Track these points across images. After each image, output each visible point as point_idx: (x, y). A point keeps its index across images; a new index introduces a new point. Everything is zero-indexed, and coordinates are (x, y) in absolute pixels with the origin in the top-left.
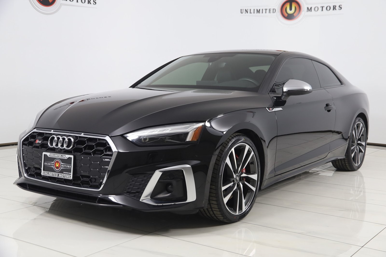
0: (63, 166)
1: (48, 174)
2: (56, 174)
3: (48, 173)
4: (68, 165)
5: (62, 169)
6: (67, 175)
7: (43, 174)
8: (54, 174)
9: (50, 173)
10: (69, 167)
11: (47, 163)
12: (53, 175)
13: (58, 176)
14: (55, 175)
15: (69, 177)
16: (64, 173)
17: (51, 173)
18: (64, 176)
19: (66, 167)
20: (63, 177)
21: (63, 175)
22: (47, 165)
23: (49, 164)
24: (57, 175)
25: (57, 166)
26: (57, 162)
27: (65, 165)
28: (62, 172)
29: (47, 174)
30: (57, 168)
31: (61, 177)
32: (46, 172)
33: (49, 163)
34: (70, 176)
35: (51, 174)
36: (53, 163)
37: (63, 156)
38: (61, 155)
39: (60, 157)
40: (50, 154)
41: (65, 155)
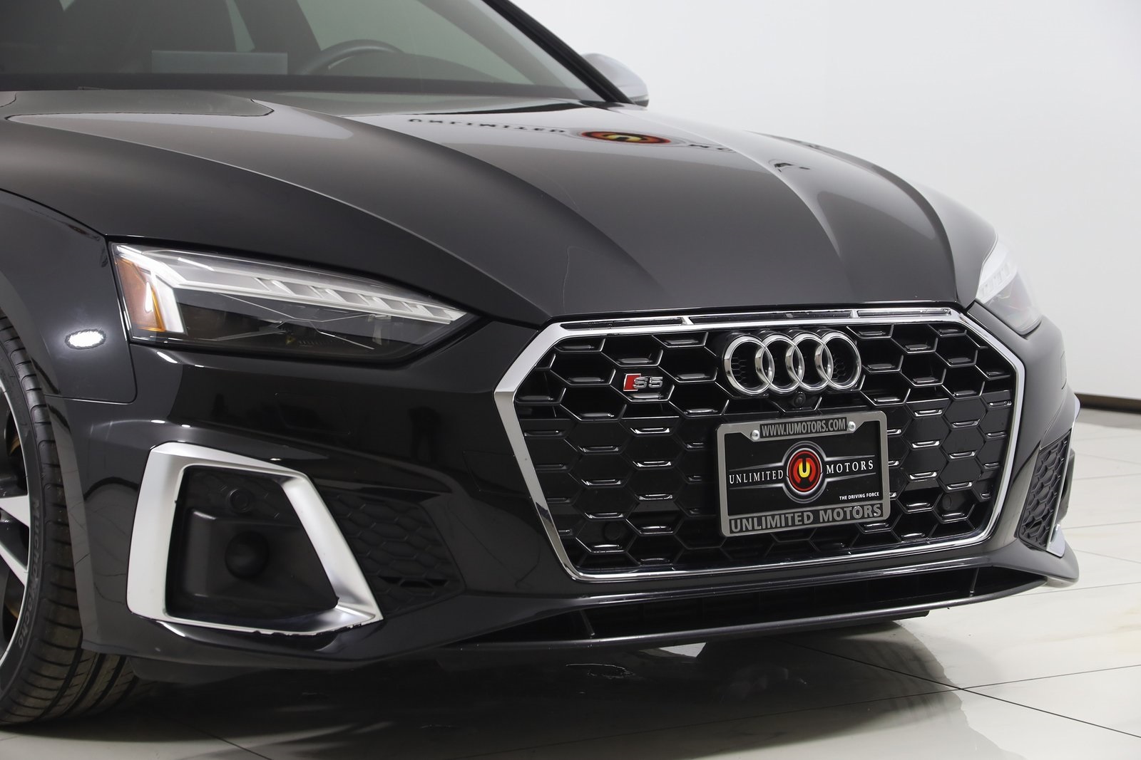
0: (834, 467)
1: (760, 523)
2: (802, 516)
3: (759, 519)
4: (859, 461)
5: (828, 483)
6: (862, 507)
7: (732, 532)
8: (789, 516)
9: (769, 518)
10: (867, 465)
11: (742, 472)
12: (787, 525)
13: (816, 520)
14: (797, 519)
15: (873, 512)
16: (844, 498)
17: (777, 517)
18: (845, 512)
19: (851, 472)
20: (845, 519)
21: (842, 508)
22: (748, 484)
23: (757, 477)
24: (809, 517)
25: (804, 475)
26: (804, 457)
27: (843, 462)
28: (831, 495)
29: (756, 527)
30: (805, 484)
31: (834, 520)
32: (744, 521)
33: (756, 471)
34: (881, 508)
35: (772, 522)
36: (777, 468)
37: (832, 424)
38: (821, 420)
39: (816, 432)
40: (764, 425)
41: (842, 418)
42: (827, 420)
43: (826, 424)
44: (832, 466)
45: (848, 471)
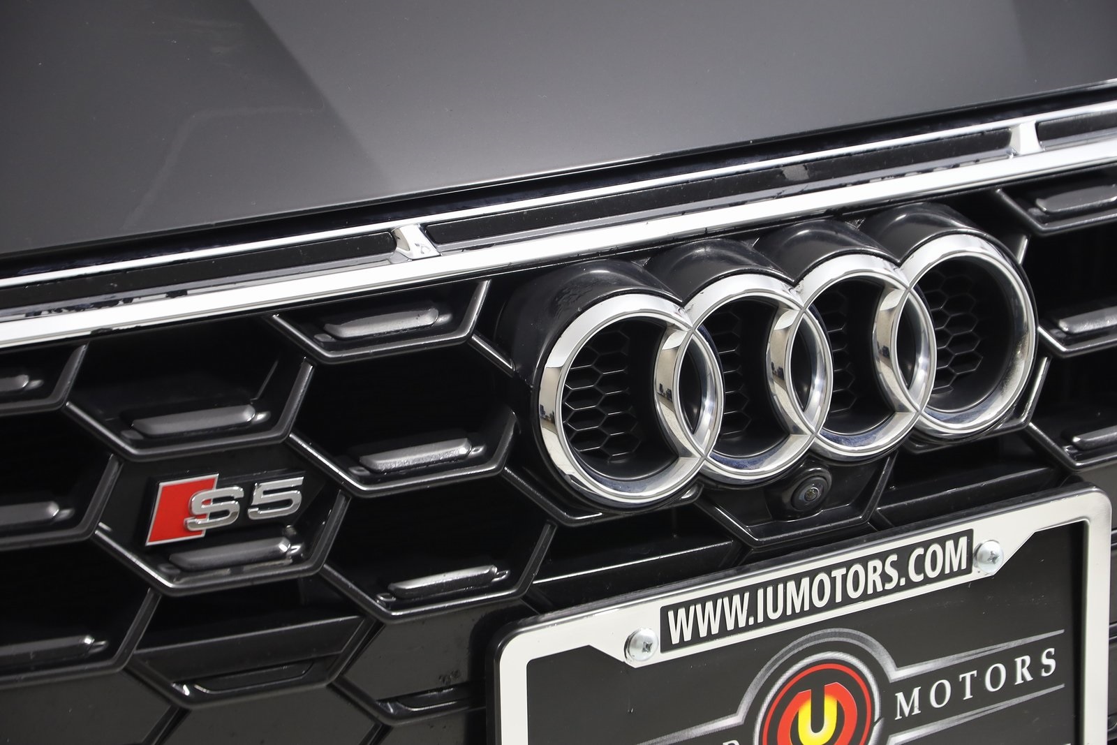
4: (1008, 659)
10: (1035, 667)
19: (981, 697)
25: (817, 739)
26: (817, 682)
37: (920, 561)
38: (883, 556)
39: (865, 597)
40: (675, 608)
41: (955, 537)
42: (904, 553)
43: (901, 566)
44: (916, 691)
45: (968, 696)
